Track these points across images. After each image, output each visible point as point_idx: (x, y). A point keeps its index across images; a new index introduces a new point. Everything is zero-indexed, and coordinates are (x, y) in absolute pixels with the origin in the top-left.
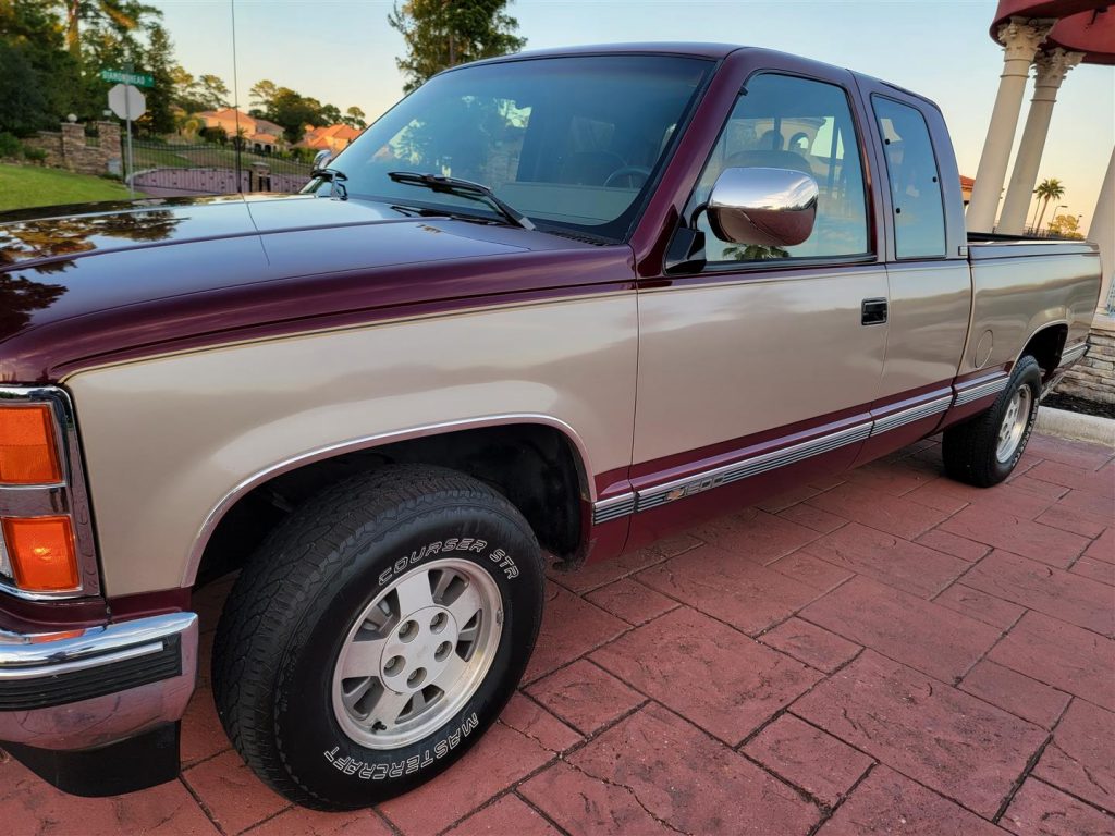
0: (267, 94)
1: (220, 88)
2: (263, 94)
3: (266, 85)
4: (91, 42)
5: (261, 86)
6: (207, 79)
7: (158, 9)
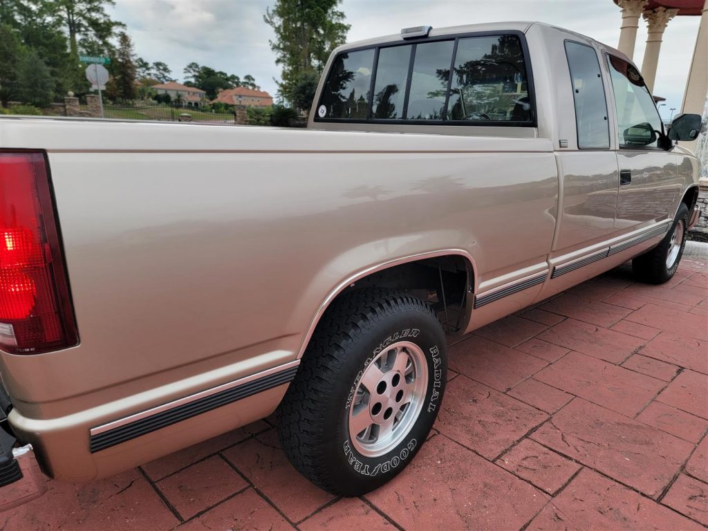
0: (194, 71)
1: (166, 69)
2: (192, 71)
3: (193, 66)
4: (84, 47)
5: (190, 67)
6: (158, 65)
7: (123, 23)
